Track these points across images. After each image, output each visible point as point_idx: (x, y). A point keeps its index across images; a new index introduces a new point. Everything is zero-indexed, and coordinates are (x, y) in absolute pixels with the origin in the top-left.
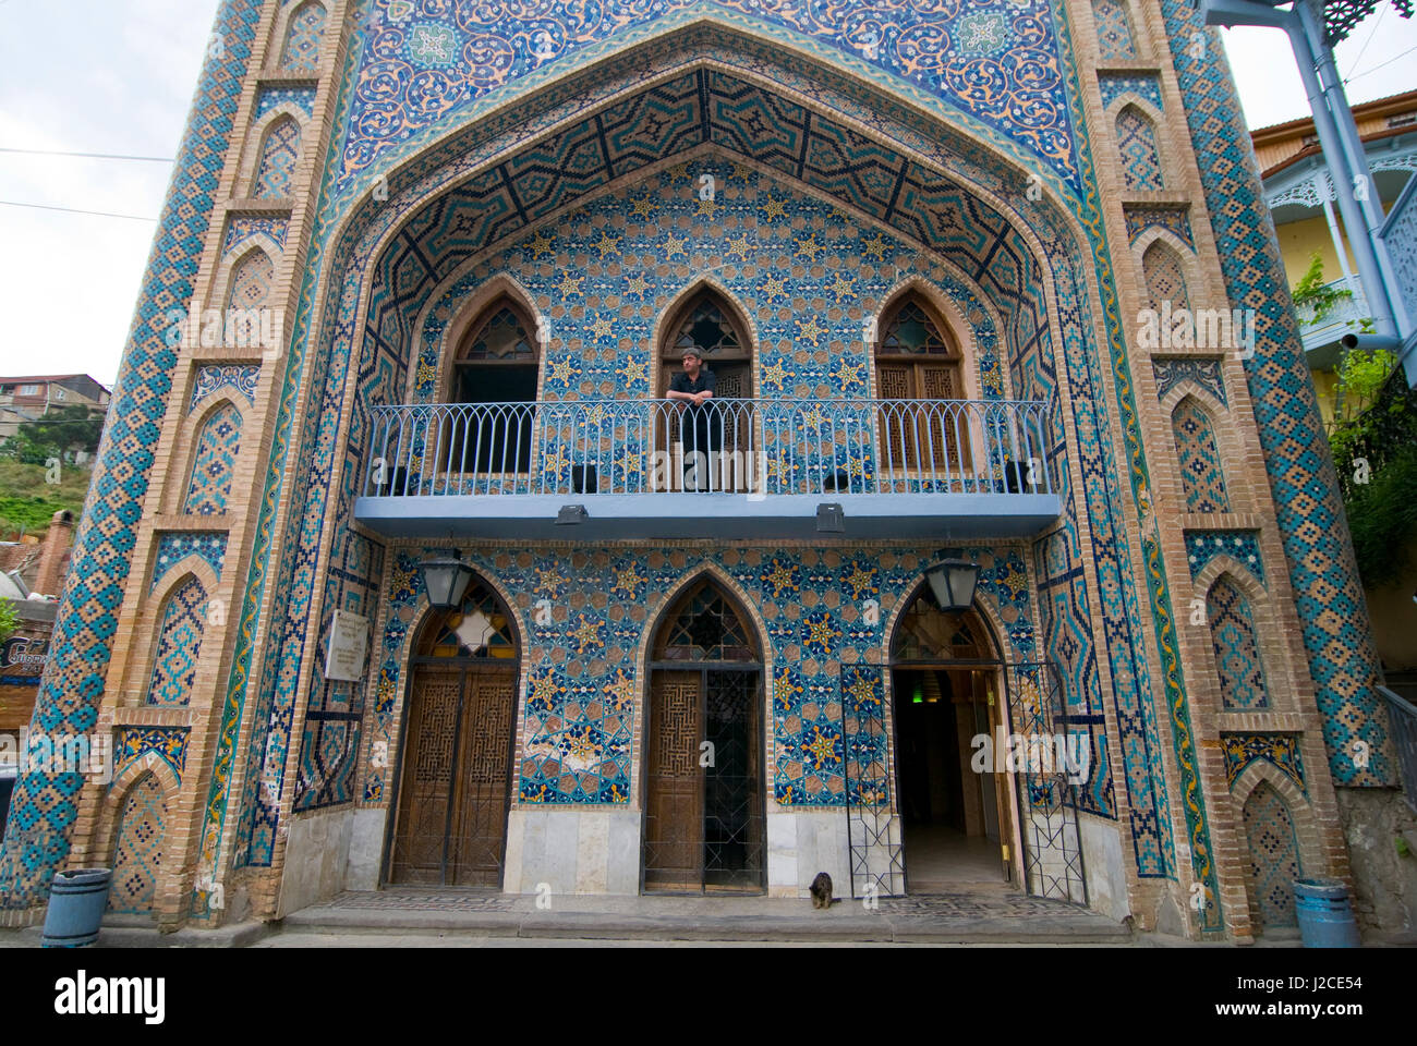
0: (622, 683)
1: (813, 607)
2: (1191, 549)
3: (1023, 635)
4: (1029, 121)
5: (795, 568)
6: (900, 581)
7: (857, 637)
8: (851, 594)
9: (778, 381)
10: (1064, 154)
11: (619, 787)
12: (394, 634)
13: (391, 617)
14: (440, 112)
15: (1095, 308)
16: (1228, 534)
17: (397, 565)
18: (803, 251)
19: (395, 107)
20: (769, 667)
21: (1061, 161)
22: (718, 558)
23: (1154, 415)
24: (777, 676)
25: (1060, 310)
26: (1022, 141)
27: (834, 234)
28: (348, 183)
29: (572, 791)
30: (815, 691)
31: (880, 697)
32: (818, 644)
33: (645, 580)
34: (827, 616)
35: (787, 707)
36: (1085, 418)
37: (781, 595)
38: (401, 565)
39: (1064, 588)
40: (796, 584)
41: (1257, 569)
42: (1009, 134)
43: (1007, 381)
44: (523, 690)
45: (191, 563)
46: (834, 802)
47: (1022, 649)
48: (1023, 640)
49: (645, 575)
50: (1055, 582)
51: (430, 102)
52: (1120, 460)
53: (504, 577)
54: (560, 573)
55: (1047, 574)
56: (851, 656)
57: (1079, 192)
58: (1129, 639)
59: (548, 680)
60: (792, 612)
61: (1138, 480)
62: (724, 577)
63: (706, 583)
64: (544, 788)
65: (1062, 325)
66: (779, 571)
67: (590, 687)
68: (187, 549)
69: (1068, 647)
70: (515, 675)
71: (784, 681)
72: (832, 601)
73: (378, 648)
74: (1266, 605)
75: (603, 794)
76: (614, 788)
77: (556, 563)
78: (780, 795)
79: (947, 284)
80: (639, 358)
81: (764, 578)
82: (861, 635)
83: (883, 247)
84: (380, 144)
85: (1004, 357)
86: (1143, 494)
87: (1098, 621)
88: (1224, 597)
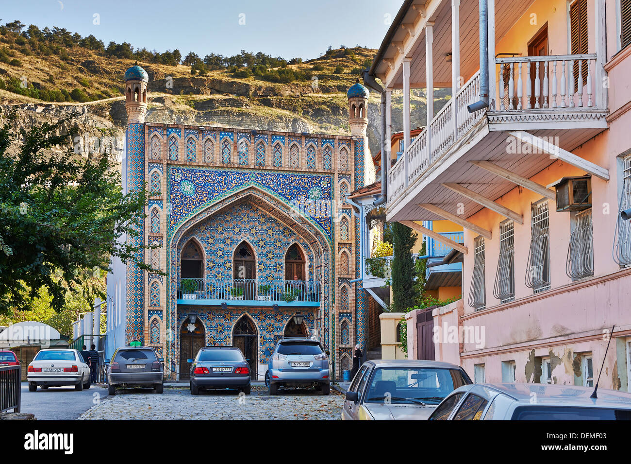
0: (228, 339)
1: (269, 323)
2: (340, 316)
3: (312, 330)
4: (322, 219)
5: (265, 315)
6: (287, 318)
8: (277, 320)
9: (262, 269)
10: (329, 228)
14: (192, 208)
15: (330, 265)
16: (347, 313)
18: (269, 233)
19: (181, 206)
20: (259, 336)
21: (328, 230)
22: (248, 312)
23: (337, 290)
25: (324, 264)
26: (321, 224)
27: (277, 228)
28: (173, 227)
30: (268, 341)
32: (269, 331)
33: (232, 316)
34: (271, 325)
35: (263, 344)
36: (326, 288)
37: (262, 320)
39: (319, 321)
40: (265, 318)
41: (351, 320)
42: (318, 222)
43: (315, 271)
44: (206, 340)
45: (155, 316)
50: (318, 319)
51: (189, 206)
52: (330, 298)
55: (317, 317)
56: (276, 334)
57: (331, 238)
58: (328, 332)
59: (212, 339)
60: (264, 324)
61: (333, 302)
62: (250, 316)
63: (245, 317)
65: (324, 267)
66: (262, 315)
67: (221, 339)
68: (154, 313)
69: (319, 333)
70: (204, 336)
71: (262, 339)
72: (273, 322)
74: (351, 326)
77: (212, 313)
78: (261, 362)
79: (303, 244)
80: (229, 262)
81: (258, 316)
82: (279, 329)
83: (289, 233)
84: (179, 217)
85: (315, 265)
86: (334, 305)
87: (323, 328)
88: (344, 325)
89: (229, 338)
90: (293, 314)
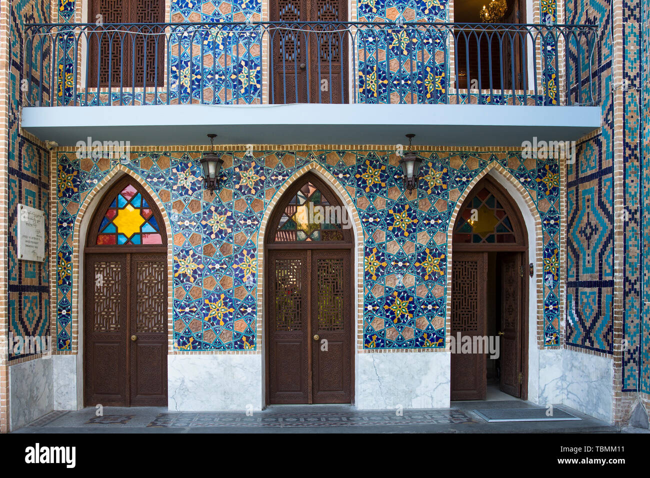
0: (247, 261)
1: (396, 200)
3: (552, 222)
5: (383, 168)
6: (464, 179)
7: (429, 224)
8: (426, 189)
9: (372, 4)
11: (248, 338)
12: (65, 225)
13: (60, 211)
17: (61, 168)
22: (322, 159)
24: (367, 254)
29: (212, 341)
30: (396, 266)
31: (444, 270)
32: (399, 229)
33: (263, 178)
34: (407, 207)
35: (374, 277)
37: (371, 190)
38: (64, 168)
40: (382, 181)
43: (561, 9)
44: (171, 267)
46: (406, 346)
47: (550, 233)
48: (552, 226)
49: (262, 174)
50: (585, 180)
53: (149, 176)
54: (194, 173)
55: (577, 174)
56: (424, 238)
59: (189, 260)
60: (380, 203)
62: (326, 175)
64: (191, 340)
66: (371, 170)
67: (222, 264)
69: (588, 231)
71: (372, 257)
72: (411, 195)
73: (53, 235)
75: (236, 343)
76: (244, 339)
77: (190, 165)
78: (367, 342)
81: (358, 176)
82: (433, 222)
89: (253, 256)
90: (483, 165)
